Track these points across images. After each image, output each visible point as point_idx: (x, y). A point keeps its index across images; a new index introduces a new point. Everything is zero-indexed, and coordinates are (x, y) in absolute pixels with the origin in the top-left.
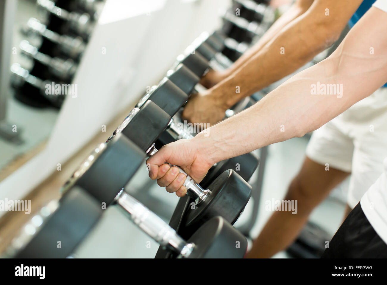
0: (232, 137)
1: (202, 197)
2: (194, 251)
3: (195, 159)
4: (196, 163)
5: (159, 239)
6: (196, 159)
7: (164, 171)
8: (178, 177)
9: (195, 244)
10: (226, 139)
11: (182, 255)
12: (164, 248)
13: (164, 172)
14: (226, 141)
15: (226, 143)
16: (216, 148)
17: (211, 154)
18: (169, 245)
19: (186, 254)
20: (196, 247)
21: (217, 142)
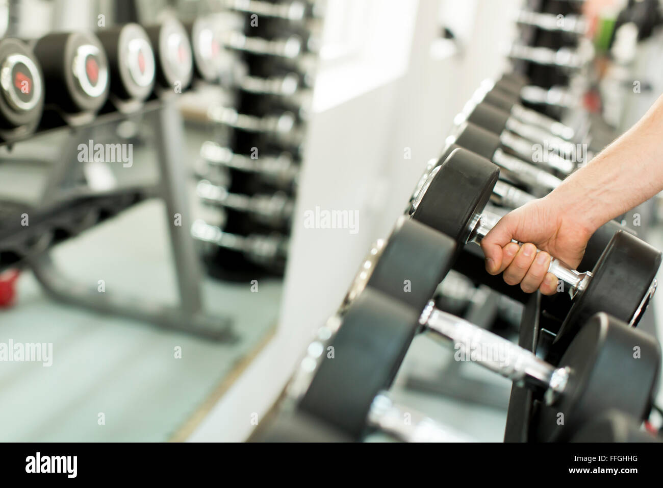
0: (614, 179)
1: (578, 284)
2: (571, 378)
3: (559, 225)
4: (563, 231)
5: (508, 371)
6: (561, 224)
7: (510, 254)
8: (536, 259)
9: (570, 366)
10: (605, 183)
11: (551, 388)
12: (521, 384)
13: (510, 257)
14: (607, 187)
15: (607, 190)
16: (592, 200)
17: (585, 212)
18: (528, 378)
19: (558, 386)
20: (573, 371)
21: (593, 190)
